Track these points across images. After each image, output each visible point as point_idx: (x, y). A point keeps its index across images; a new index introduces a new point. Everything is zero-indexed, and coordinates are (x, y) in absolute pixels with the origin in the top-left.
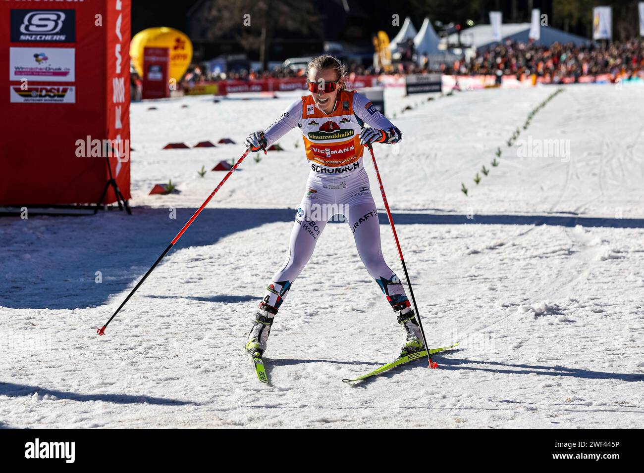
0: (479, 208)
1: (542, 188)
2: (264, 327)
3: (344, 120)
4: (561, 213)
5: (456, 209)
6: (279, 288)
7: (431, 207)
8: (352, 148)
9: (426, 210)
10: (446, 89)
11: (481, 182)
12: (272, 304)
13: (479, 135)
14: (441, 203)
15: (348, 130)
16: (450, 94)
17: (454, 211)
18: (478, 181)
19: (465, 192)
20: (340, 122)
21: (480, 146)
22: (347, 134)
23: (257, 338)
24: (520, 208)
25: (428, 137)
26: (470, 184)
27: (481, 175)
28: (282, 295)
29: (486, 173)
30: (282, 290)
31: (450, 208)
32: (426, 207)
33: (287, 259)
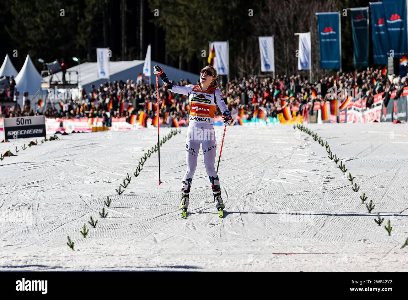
0: (87, 263)
1: (155, 241)
2: (186, 199)
3: (208, 96)
4: (176, 267)
5: (61, 266)
6: (187, 182)
7: (34, 263)
8: (208, 110)
9: (28, 266)
10: (50, 133)
11: (89, 235)
12: (186, 189)
13: (87, 182)
14: (45, 258)
15: (209, 100)
16: (52, 139)
17: (60, 267)
18: (85, 234)
19: (72, 246)
20: (206, 96)
21: (86, 195)
22: (208, 101)
23: (184, 203)
24: (131, 262)
25: (30, 186)
26: (76, 237)
27: (89, 227)
28: (189, 184)
29: (94, 225)
30: (189, 183)
31: (54, 264)
32: (28, 264)
33: (187, 169)
